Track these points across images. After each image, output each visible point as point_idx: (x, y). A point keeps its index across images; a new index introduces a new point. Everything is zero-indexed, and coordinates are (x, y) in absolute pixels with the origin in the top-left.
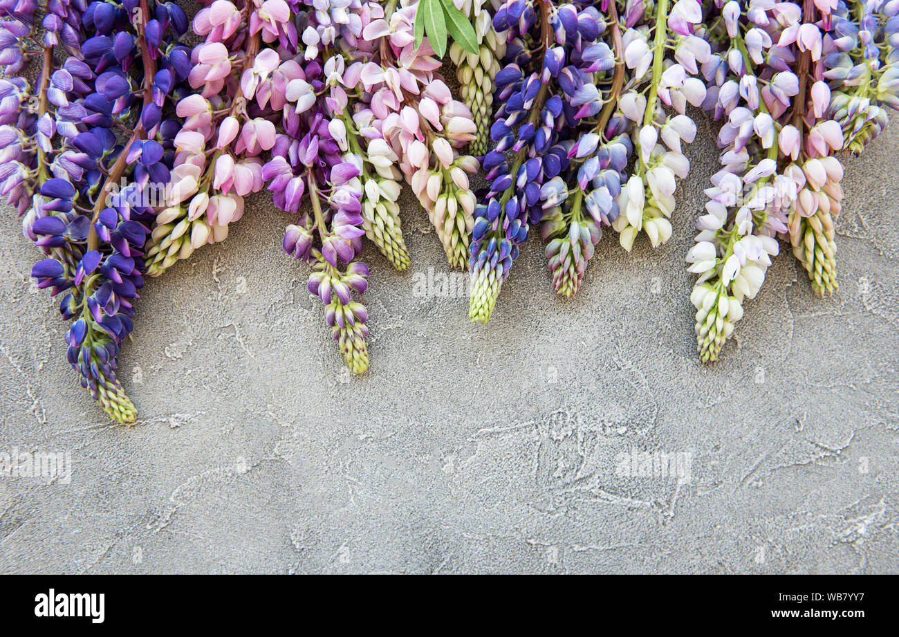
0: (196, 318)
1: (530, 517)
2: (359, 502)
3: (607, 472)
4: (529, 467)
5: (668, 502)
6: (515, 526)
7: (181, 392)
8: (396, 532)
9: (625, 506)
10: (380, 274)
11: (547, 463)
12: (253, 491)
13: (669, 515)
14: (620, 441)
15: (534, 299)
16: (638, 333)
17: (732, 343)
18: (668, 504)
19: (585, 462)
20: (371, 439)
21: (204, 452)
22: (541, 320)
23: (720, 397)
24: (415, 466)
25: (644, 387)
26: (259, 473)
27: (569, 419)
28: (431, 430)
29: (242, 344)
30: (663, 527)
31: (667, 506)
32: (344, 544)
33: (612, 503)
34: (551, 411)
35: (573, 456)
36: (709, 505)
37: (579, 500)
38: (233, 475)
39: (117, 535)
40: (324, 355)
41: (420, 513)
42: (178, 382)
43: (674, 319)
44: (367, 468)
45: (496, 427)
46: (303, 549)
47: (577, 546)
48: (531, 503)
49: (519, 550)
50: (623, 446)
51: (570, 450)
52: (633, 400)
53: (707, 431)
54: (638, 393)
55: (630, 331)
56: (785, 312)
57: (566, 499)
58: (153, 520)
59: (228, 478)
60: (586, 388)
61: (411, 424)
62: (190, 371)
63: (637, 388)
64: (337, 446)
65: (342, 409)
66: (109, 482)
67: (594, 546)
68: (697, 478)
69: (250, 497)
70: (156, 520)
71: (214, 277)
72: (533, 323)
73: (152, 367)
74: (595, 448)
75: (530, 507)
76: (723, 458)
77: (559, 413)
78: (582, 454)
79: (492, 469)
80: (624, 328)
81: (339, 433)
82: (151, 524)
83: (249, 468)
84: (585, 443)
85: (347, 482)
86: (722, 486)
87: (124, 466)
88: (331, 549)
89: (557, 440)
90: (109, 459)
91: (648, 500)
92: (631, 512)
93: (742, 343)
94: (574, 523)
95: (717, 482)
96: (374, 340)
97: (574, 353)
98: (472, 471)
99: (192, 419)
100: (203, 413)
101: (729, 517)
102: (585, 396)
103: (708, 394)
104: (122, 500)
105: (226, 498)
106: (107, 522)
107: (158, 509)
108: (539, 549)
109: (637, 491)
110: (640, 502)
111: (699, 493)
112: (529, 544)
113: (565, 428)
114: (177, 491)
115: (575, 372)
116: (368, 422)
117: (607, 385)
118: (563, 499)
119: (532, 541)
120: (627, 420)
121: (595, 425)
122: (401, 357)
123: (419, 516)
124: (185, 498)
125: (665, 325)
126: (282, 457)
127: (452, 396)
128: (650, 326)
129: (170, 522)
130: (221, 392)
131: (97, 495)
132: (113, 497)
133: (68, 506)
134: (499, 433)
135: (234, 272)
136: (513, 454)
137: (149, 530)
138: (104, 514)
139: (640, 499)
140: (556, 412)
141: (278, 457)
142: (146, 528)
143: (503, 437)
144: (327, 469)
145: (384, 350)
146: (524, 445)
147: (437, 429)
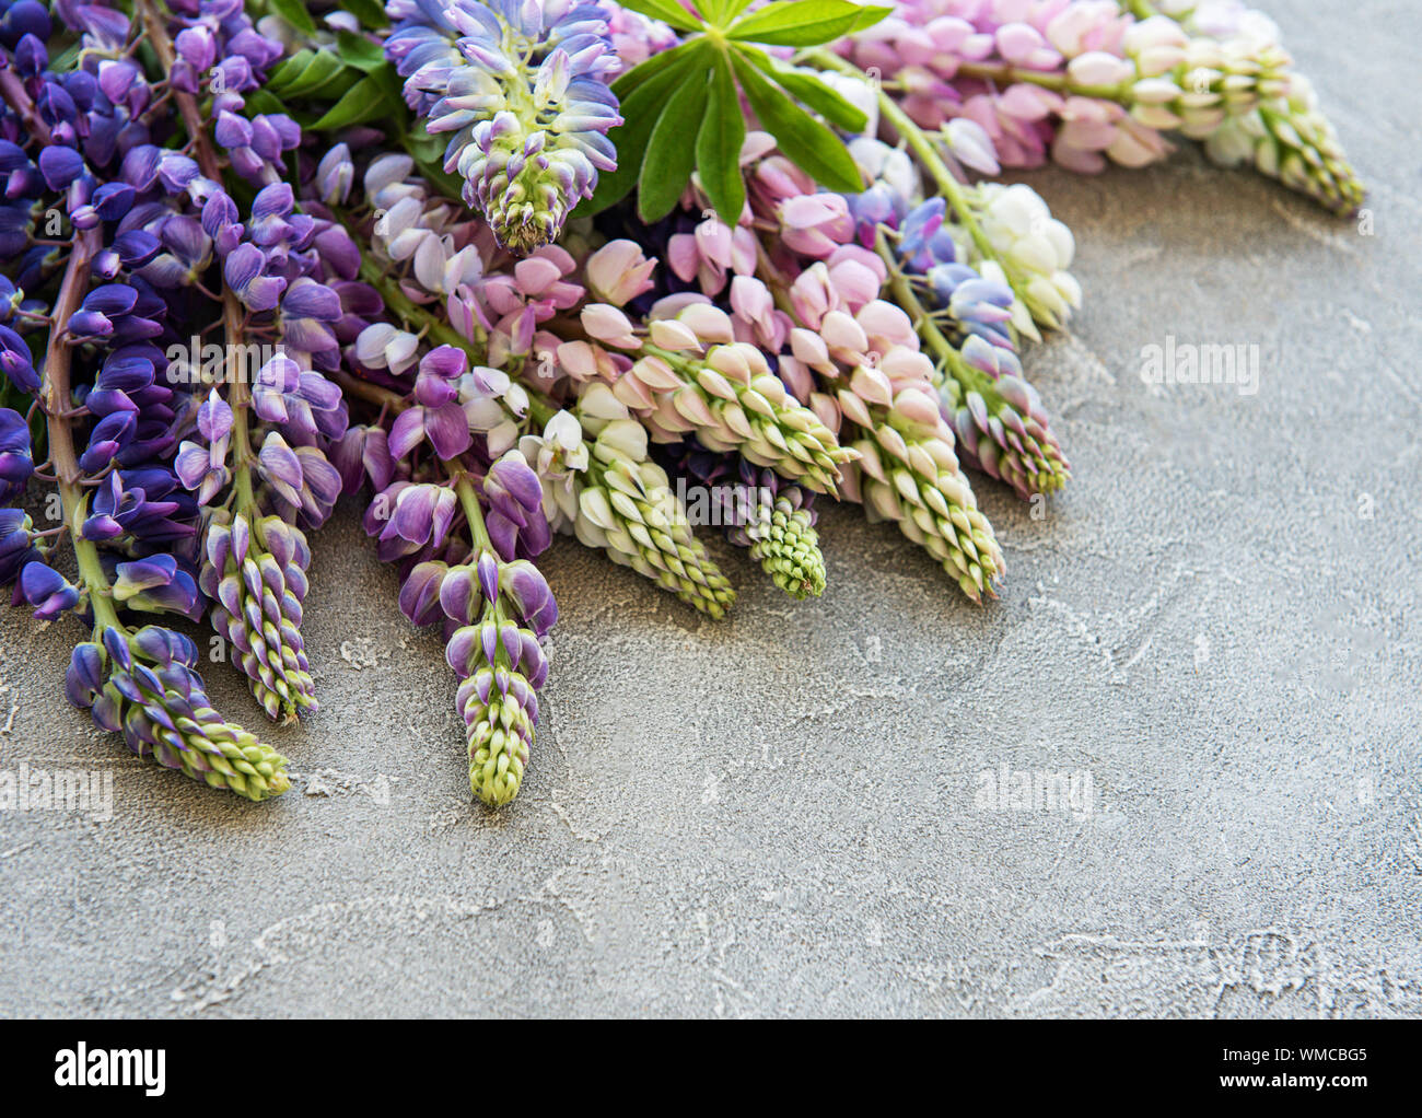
7: (354, 731)
10: (862, 597)
12: (470, 962)
15: (1211, 702)
21: (371, 858)
22: (1226, 743)
24: (893, 984)
26: (495, 924)
28: (945, 914)
34: (1249, 928)
38: (430, 917)
44: (772, 963)
45: (1107, 937)
58: (194, 983)
59: (416, 922)
61: (894, 890)
64: (704, 902)
65: (731, 828)
69: (460, 976)
70: (200, 983)
77: (1271, 935)
81: (715, 878)
82: (185, 991)
83: (475, 910)
85: (715, 985)
87: (162, 852)
89: (1264, 993)
90: (131, 832)
96: (830, 711)
99: (364, 786)
104: (130, 925)
105: (398, 966)
107: (216, 958)
113: (1286, 969)
114: (278, 926)
115: (1309, 858)
122: (889, 755)
126: (563, 900)
129: (236, 994)
132: (109, 914)
134: (1114, 951)
136: (1148, 1001)
137: (174, 1002)
140: (1265, 932)
141: (552, 902)
142: (168, 998)
143: (1126, 962)
144: (668, 948)
145: (849, 735)
146: (1179, 988)
147: (960, 914)
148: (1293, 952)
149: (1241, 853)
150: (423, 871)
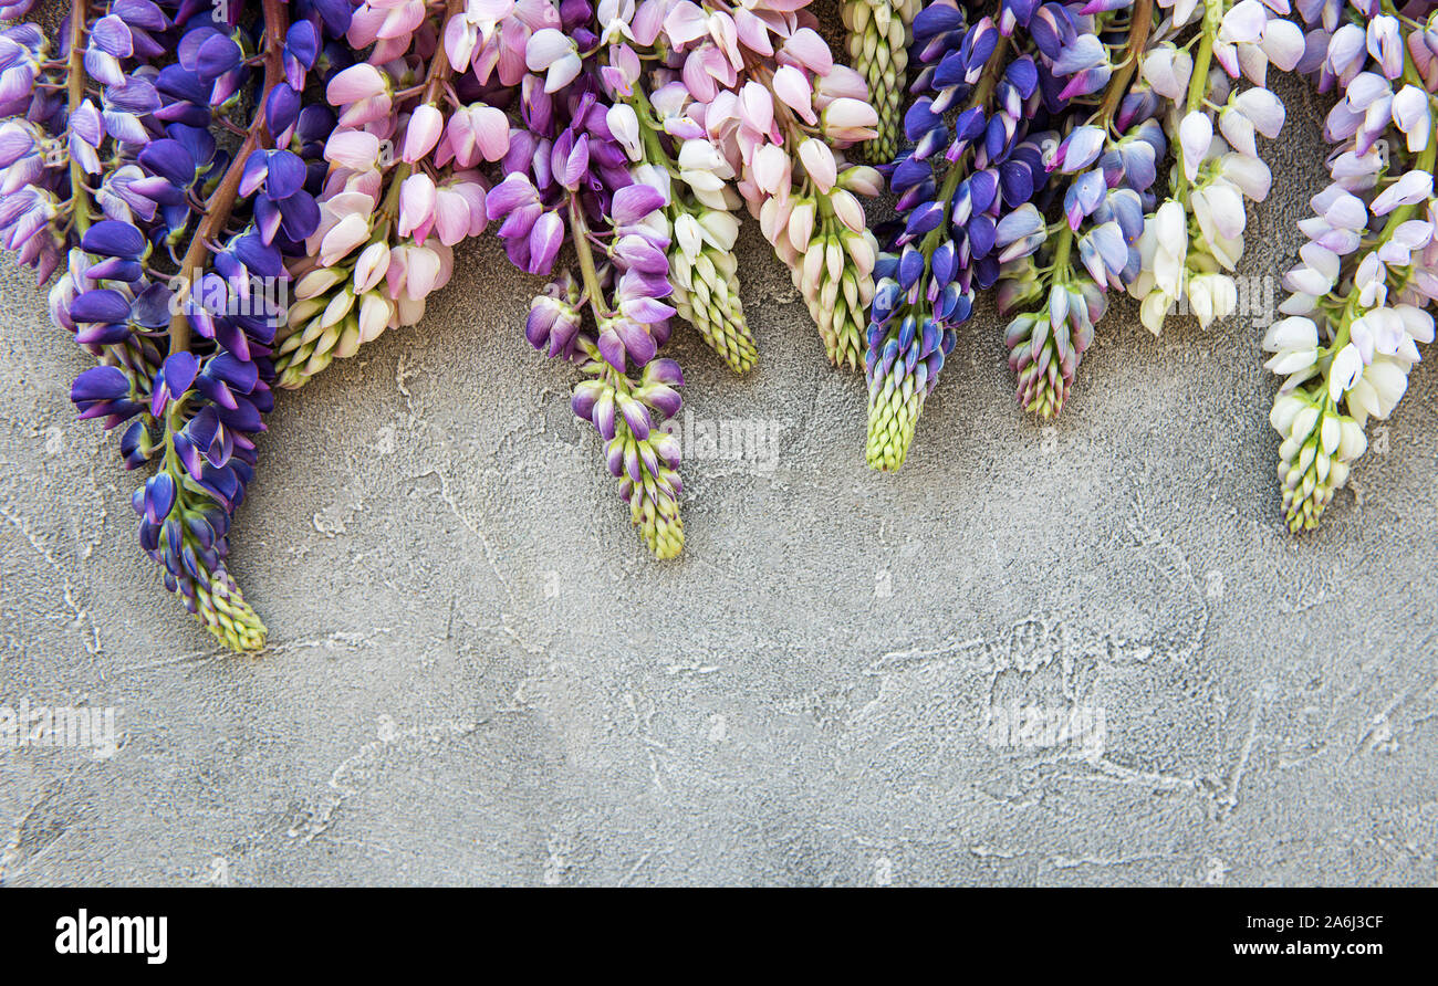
0: (367, 461)
1: (976, 807)
2: (670, 784)
3: (1114, 727)
4: (975, 721)
5: (1226, 780)
6: (950, 824)
7: (345, 594)
8: (735, 836)
9: (1149, 787)
10: (702, 378)
12: (478, 768)
13: (1227, 803)
14: (1140, 672)
15: (983, 420)
16: (1173, 478)
17: (1345, 497)
18: (1225, 783)
20: (690, 674)
21: (389, 700)
22: (996, 457)
23: (1322, 593)
24: (769, 720)
25: (1184, 576)
26: (488, 734)
27: (1046, 635)
29: (454, 506)
30: (1216, 824)
31: (1225, 787)
32: (644, 858)
33: (1125, 782)
34: (1014, 619)
35: (1055, 701)
36: (1300, 784)
37: (1064, 777)
38: (443, 739)
39: (236, 848)
40: (603, 525)
41: (778, 803)
42: (339, 575)
43: (1240, 454)
44: (683, 724)
45: (915, 650)
46: (570, 868)
47: (1061, 858)
48: (978, 783)
49: (956, 866)
50: (1144, 681)
51: (1049, 688)
52: (1163, 599)
53: (1297, 653)
54: (1173, 586)
55: (1158, 476)
57: (1041, 775)
58: (300, 822)
59: (434, 745)
60: (1078, 578)
61: (761, 645)
62: (359, 557)
63: (1171, 578)
64: (628, 685)
65: (637, 620)
66: (218, 756)
67: (1092, 858)
68: (1279, 738)
69: (474, 778)
70: (305, 821)
71: (401, 387)
72: (981, 462)
73: (292, 550)
74: (1095, 685)
75: (976, 790)
76: (1327, 700)
77: (1029, 623)
78: (1070, 695)
79: (907, 724)
80: (1148, 469)
81: (632, 664)
82: (296, 828)
83: (471, 727)
84: (1076, 677)
85: (648, 749)
86: (1325, 751)
88: (621, 867)
89: (1024, 672)
90: (217, 715)
91: (1190, 776)
92: (1158, 798)
93: (1365, 496)
94: (1056, 818)
95: (1315, 745)
96: (693, 497)
97: (1056, 517)
98: (872, 728)
99: (367, 642)
100: (387, 630)
101: (1336, 806)
102: (1077, 593)
103: (1301, 588)
104: (243, 786)
105: (431, 781)
106: (217, 825)
107: (308, 801)
108: (992, 865)
109: (1170, 760)
110: (1176, 780)
111: (1283, 764)
112: (975, 855)
113: (1040, 650)
114: (342, 768)
115: (1057, 550)
116: (684, 643)
117: (1116, 573)
118: (1036, 775)
119: (980, 851)
120: (1152, 634)
121: (1094, 645)
122: (742, 527)
123: (777, 809)
124: (357, 782)
125: (1223, 465)
126: (530, 706)
127: (836, 596)
128: (1195, 466)
129: (330, 825)
130: (417, 592)
131: (197, 777)
132: (226, 781)
133: (145, 799)
134: (920, 660)
135: (436, 377)
136: (945, 696)
137: (292, 838)
138: (211, 812)
139: (1175, 775)
140: (1026, 621)
141: (523, 709)
142: (287, 836)
143: (928, 668)
144: (611, 727)
145: (710, 516)
146: (966, 682)
147: (809, 654)
148: (1045, 635)
149: (1008, 555)
150: (428, 703)
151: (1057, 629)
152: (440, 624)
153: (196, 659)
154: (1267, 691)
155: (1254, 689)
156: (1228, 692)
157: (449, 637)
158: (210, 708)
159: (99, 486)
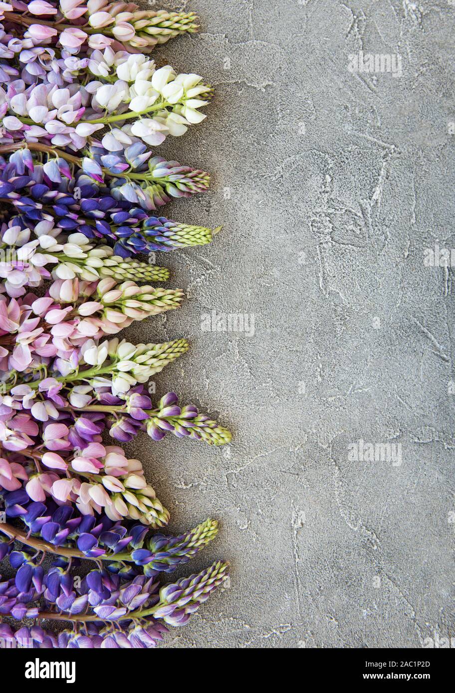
0: (219, 504)
1: (388, 254)
2: (368, 384)
3: (359, 193)
4: (351, 252)
5: (384, 148)
6: (394, 266)
8: (393, 358)
9: (385, 181)
11: (349, 237)
13: (394, 149)
14: (336, 180)
16: (255, 159)
17: (269, 89)
18: (385, 149)
19: (350, 209)
20: (322, 372)
23: (309, 102)
25: (297, 158)
27: (317, 219)
29: (241, 468)
30: (402, 154)
31: (387, 149)
32: (398, 398)
33: (382, 191)
35: (346, 217)
36: (388, 118)
37: (378, 216)
39: (379, 572)
40: (255, 404)
41: (380, 338)
42: (267, 520)
43: (247, 131)
46: (400, 430)
47: (412, 220)
48: (378, 253)
49: (412, 265)
50: (340, 179)
51: (340, 219)
52: (306, 168)
53: (333, 114)
54: (301, 163)
55: (254, 166)
56: (248, 46)
57: (376, 226)
60: (295, 203)
62: (260, 510)
63: (297, 164)
66: (339, 577)
67: (413, 208)
68: (368, 125)
71: (188, 487)
72: (241, 240)
73: (254, 539)
74: (340, 200)
75: (381, 254)
76: (354, 104)
78: (344, 211)
79: (351, 280)
80: (251, 169)
84: (336, 207)
86: (375, 106)
88: (402, 408)
91: (381, 164)
92: (390, 178)
93: (269, 81)
94: (395, 221)
95: (372, 110)
97: (268, 210)
98: (351, 296)
100: (292, 501)
101: (398, 104)
102: (301, 204)
103: (306, 110)
106: (369, 579)
108: (412, 250)
109: (374, 171)
110: (382, 169)
111: (379, 124)
112: (408, 257)
116: (308, 374)
117: (294, 187)
118: (376, 228)
119: (406, 254)
120: (320, 174)
121: (323, 198)
123: (382, 339)
124: (356, 518)
125: (251, 138)
127: (294, 306)
128: (251, 149)
130: (277, 487)
131: (348, 587)
133: (356, 609)
135: (185, 471)
138: (363, 581)
139: (380, 170)
151: (315, 214)
152: (292, 478)
153: (297, 583)
154: (348, 128)
155: (347, 133)
156: (347, 144)
157: (297, 474)
158: (319, 579)
159: (220, 620)
